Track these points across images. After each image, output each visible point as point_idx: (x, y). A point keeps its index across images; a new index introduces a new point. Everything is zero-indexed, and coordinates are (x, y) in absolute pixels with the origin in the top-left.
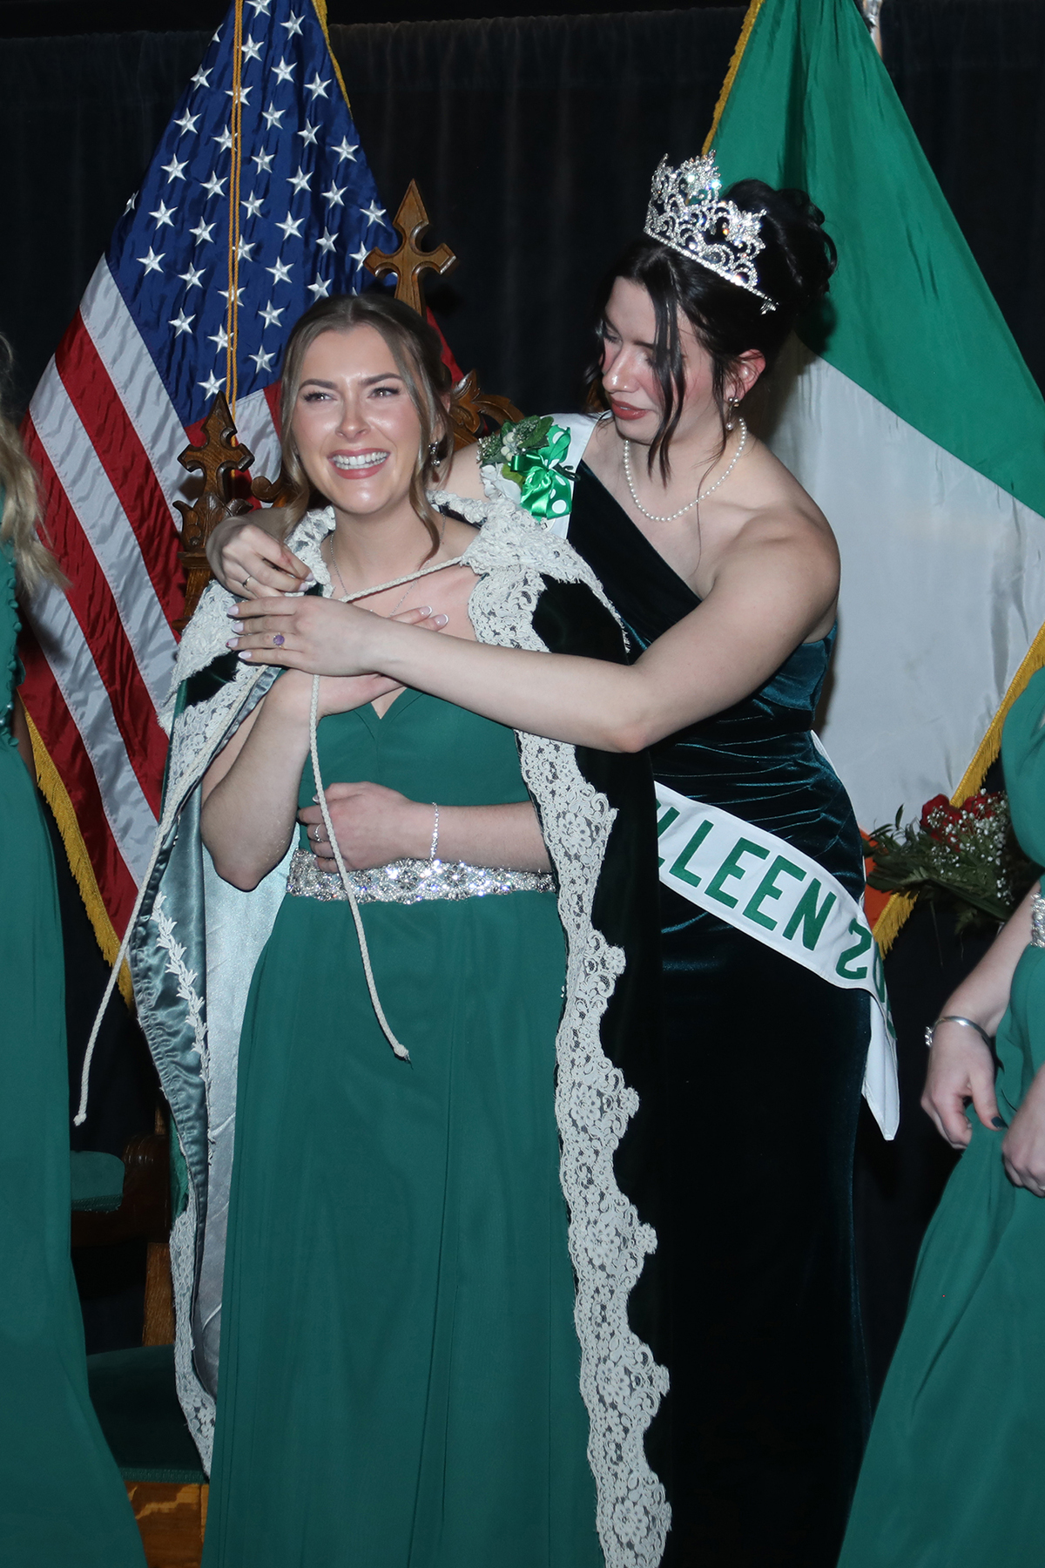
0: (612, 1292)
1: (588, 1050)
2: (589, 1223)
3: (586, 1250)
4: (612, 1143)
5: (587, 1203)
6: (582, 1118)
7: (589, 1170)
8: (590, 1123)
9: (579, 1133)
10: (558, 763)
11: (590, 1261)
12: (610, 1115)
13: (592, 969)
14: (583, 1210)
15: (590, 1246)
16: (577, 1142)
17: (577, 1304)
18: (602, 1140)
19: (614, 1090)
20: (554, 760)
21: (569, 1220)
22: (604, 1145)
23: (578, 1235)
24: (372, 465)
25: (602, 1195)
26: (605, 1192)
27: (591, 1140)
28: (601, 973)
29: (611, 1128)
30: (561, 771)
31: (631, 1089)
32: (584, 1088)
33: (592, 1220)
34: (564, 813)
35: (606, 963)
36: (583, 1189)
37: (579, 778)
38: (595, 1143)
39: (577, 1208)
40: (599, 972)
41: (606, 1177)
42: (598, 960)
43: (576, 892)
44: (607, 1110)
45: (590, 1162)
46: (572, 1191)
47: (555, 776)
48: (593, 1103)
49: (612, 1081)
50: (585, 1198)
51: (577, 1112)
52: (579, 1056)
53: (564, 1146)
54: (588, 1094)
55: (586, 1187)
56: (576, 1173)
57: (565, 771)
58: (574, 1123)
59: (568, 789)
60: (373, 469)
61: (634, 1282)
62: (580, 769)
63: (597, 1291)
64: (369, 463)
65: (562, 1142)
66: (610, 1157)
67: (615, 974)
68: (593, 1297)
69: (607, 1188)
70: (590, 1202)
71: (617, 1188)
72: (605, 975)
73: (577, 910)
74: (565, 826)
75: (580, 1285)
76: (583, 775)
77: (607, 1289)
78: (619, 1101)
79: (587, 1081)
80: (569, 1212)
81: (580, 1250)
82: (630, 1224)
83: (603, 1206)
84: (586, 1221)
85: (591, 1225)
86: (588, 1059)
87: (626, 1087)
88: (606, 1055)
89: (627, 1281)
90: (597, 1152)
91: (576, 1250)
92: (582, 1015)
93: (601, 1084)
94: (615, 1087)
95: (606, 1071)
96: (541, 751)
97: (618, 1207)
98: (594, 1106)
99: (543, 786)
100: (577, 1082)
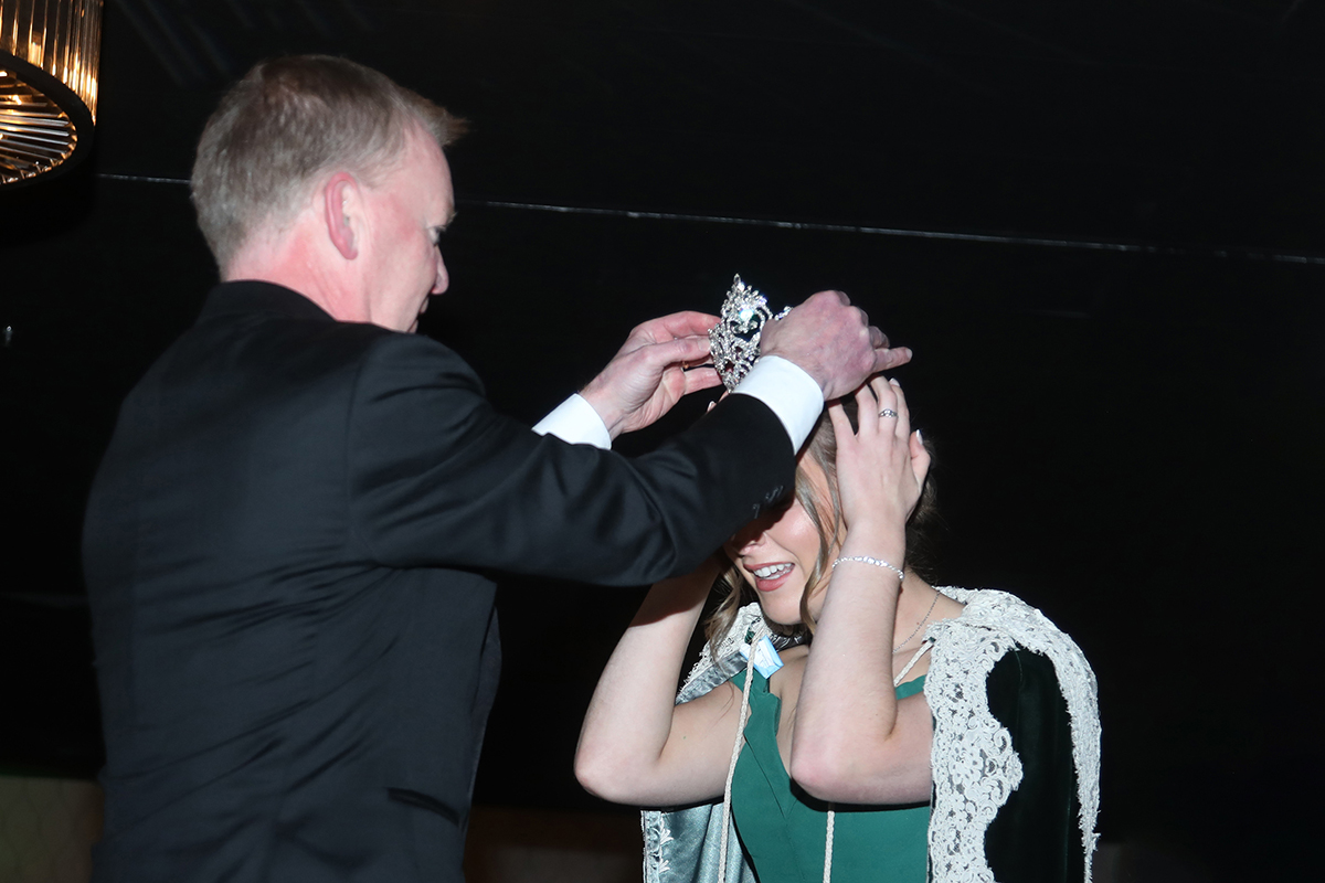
10: (964, 834)
20: (962, 831)
30: (964, 845)
37: (982, 860)
47: (957, 848)
57: (969, 846)
59: (966, 868)
62: (985, 849)
76: (986, 858)
96: (952, 814)
99: (942, 855)
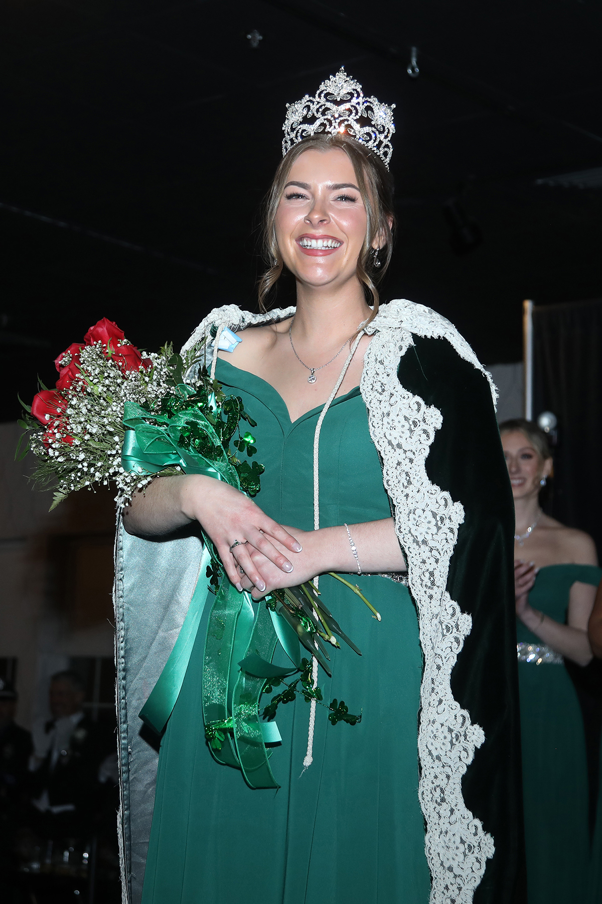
0: (460, 889)
1: (440, 695)
2: (441, 833)
3: (439, 854)
4: (461, 769)
5: (440, 817)
6: (436, 749)
7: (442, 791)
8: (443, 753)
9: (434, 761)
10: (412, 473)
11: (442, 864)
12: (458, 747)
13: (448, 631)
14: (437, 823)
15: (442, 851)
16: (433, 768)
17: (432, 896)
18: (452, 767)
19: (461, 727)
20: (409, 470)
21: (426, 830)
22: (454, 771)
23: (432, 842)
24: (327, 248)
25: (452, 811)
26: (454, 808)
27: (443, 766)
28: (455, 635)
29: (460, 757)
30: (414, 478)
31: (476, 726)
32: (437, 725)
33: (444, 831)
34: (415, 510)
35: (459, 627)
36: (437, 806)
37: (427, 482)
38: (447, 769)
39: (432, 820)
40: (453, 634)
41: (456, 797)
42: (454, 624)
43: (428, 570)
44: (456, 743)
45: (443, 785)
46: (428, 808)
47: (409, 483)
48: (445, 738)
49: (460, 720)
50: (438, 813)
51: (432, 744)
52: (434, 698)
53: (423, 771)
54: (440, 730)
55: (439, 805)
56: (431, 793)
57: (417, 478)
58: (430, 753)
59: (418, 491)
60: (328, 252)
61: (478, 882)
63: (447, 888)
64: (326, 247)
65: (421, 768)
66: (459, 781)
67: (464, 635)
68: (443, 892)
69: (456, 806)
70: (442, 816)
71: (464, 805)
72: (458, 636)
73: (429, 584)
74: (415, 519)
75: (434, 883)
77: (455, 886)
78: (465, 736)
79: (440, 719)
80: (426, 824)
81: (434, 854)
82: (476, 834)
83: (453, 818)
84: (439, 831)
85: (443, 834)
86: (440, 702)
87: (472, 724)
88: (455, 700)
89: (473, 880)
90: (448, 777)
91: (431, 854)
92: (439, 668)
93: (451, 723)
94: (463, 724)
95: (455, 712)
96: (399, 464)
97: (463, 820)
98: (446, 740)
99: (400, 491)
100: (431, 720)
